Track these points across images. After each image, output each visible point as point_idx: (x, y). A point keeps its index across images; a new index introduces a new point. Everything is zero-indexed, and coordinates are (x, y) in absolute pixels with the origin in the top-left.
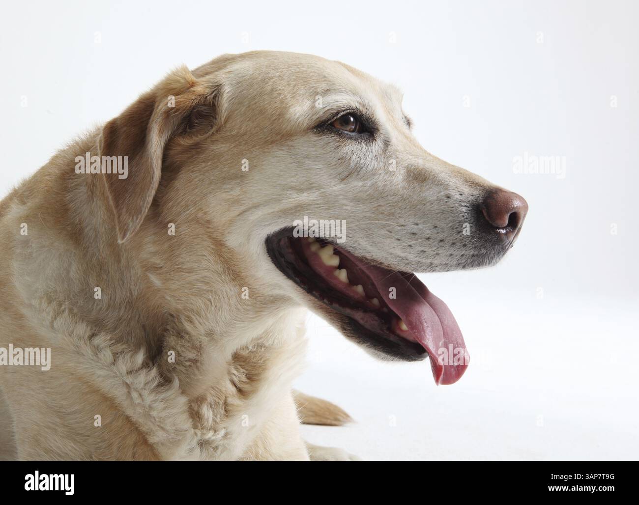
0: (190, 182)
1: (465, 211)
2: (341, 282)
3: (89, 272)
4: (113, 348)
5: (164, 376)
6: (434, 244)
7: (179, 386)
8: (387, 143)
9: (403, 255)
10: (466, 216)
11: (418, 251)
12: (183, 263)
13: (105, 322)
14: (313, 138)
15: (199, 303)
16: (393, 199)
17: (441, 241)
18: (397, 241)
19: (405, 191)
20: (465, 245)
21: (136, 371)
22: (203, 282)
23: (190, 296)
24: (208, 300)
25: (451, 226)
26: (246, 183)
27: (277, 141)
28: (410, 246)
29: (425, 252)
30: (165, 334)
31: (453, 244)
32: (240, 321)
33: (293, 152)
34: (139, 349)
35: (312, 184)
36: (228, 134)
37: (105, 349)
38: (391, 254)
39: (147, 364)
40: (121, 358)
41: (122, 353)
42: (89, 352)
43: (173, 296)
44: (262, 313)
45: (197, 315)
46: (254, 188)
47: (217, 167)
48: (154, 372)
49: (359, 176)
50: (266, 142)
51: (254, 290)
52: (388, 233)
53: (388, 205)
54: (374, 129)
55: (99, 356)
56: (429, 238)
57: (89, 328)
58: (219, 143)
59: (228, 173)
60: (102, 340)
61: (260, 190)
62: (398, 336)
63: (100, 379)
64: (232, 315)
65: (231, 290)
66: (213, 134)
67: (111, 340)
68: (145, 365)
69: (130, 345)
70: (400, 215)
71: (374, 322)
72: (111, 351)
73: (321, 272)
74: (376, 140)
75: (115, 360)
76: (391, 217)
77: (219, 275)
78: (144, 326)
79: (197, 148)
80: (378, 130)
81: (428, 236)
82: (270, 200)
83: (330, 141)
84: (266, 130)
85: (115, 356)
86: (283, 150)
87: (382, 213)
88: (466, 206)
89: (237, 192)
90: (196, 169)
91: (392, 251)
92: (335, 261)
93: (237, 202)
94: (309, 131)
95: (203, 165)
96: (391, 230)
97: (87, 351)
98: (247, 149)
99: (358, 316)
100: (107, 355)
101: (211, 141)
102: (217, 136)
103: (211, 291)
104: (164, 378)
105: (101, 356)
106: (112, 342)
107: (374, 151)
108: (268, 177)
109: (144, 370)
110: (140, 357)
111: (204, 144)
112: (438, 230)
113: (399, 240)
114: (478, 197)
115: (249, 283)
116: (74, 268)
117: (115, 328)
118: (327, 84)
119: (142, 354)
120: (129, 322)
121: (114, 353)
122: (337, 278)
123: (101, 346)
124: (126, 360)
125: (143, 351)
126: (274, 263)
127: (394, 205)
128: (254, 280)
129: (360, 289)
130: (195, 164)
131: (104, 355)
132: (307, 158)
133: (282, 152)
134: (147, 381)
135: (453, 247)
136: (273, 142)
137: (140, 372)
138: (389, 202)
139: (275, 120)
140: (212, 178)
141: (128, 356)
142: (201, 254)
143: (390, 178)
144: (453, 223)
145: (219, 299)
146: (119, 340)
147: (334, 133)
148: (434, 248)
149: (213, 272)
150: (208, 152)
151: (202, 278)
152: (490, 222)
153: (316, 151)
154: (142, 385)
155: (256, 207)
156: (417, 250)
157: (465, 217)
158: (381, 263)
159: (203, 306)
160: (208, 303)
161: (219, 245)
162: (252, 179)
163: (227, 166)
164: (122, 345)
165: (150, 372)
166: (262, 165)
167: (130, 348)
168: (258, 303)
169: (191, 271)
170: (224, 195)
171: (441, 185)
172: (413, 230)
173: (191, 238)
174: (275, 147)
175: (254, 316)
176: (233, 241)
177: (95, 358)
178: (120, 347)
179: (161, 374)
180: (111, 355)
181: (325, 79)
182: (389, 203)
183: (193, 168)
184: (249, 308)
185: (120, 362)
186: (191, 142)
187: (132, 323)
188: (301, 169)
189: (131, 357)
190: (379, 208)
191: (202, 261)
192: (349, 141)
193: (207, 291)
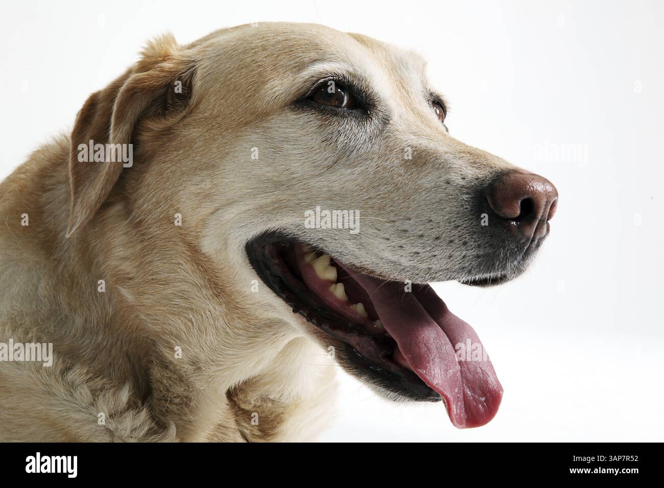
0: (162, 175)
1: (466, 199)
2: (337, 300)
3: (60, 288)
4: (91, 383)
5: (156, 420)
6: (429, 242)
7: (177, 435)
8: (387, 122)
9: (394, 259)
10: (466, 205)
11: (411, 253)
12: (157, 273)
13: (81, 351)
14: (292, 116)
15: (178, 324)
16: (386, 188)
17: (437, 238)
18: (385, 241)
19: (400, 178)
20: (465, 243)
21: (121, 412)
22: (181, 297)
23: (168, 316)
24: (189, 320)
25: (448, 219)
26: (217, 175)
27: (250, 122)
28: (401, 247)
29: (418, 253)
30: (150, 365)
31: (451, 242)
32: (229, 347)
33: (270, 135)
34: (124, 383)
35: (292, 173)
36: (201, 116)
37: (82, 386)
38: (382, 259)
39: (135, 403)
40: (101, 397)
41: (102, 389)
42: (62, 391)
43: (147, 314)
44: (258, 339)
45: (178, 339)
46: (226, 180)
47: (189, 155)
48: (144, 414)
49: (348, 162)
50: (239, 124)
51: (245, 310)
52: (377, 231)
53: (379, 197)
54: (369, 105)
55: (75, 395)
56: (422, 236)
57: (61, 361)
58: (191, 127)
59: (200, 162)
60: (77, 374)
61: (234, 182)
62: (400, 366)
63: (77, 424)
64: (219, 339)
65: (215, 308)
66: (185, 117)
67: (88, 373)
68: (132, 405)
69: (111, 379)
70: (392, 208)
71: (370, 348)
72: (89, 387)
73: (316, 287)
74: (371, 118)
75: (94, 400)
76: (382, 212)
77: (200, 288)
78: (127, 354)
79: (168, 133)
80: (374, 105)
81: (421, 233)
82: (245, 195)
83: (311, 119)
84: (240, 110)
85: (95, 393)
86: (257, 133)
87: (371, 207)
88: (467, 193)
89: (207, 185)
90: (167, 159)
91: (381, 254)
92: (331, 274)
93: (207, 196)
94: (286, 108)
95: (175, 153)
96: (379, 228)
97: (60, 389)
98: (219, 133)
99: (353, 340)
100: (84, 393)
101: (184, 125)
102: (189, 120)
103: (191, 309)
104: (158, 423)
105: (77, 395)
106: (88, 377)
107: (368, 131)
108: (240, 167)
109: (131, 412)
110: (125, 395)
111: (176, 128)
112: (432, 225)
113: (388, 239)
114: (483, 180)
115: (237, 301)
116: (43, 284)
117: (93, 359)
118: (317, 53)
119: (127, 391)
120: (110, 351)
121: (92, 391)
122: (332, 295)
123: (77, 382)
124: (107, 400)
125: (128, 387)
126: (260, 277)
127: (386, 196)
128: (243, 297)
129: (359, 308)
130: (166, 154)
131: (81, 393)
132: (285, 141)
133: (255, 136)
134: (135, 426)
135: (451, 246)
136: (246, 124)
137: (126, 414)
138: (379, 193)
139: (250, 96)
140: (184, 169)
141: (109, 394)
142: (176, 262)
143: (383, 163)
144: (451, 215)
145: (202, 318)
146: (98, 374)
147: (315, 109)
148: (429, 249)
149: (192, 284)
150: (179, 138)
151: (180, 292)
152: (496, 212)
153: (295, 132)
154: (128, 431)
155: (230, 203)
156: (410, 251)
157: (465, 207)
158: (372, 272)
159: (183, 328)
160: (189, 324)
161: (194, 252)
162: (224, 169)
163: (198, 155)
164: (102, 378)
165: (138, 415)
166: (235, 151)
167: (111, 383)
168: (253, 327)
169: (166, 283)
170: (193, 188)
171: (443, 168)
172: (403, 227)
173: (164, 241)
174: (250, 130)
175: (247, 342)
176: (208, 245)
177: (69, 398)
178: (99, 382)
179: (153, 418)
180: (89, 393)
181: (316, 47)
182: (380, 195)
183: (165, 158)
184: (241, 332)
185: (100, 401)
186: (161, 126)
187: (113, 352)
188: (278, 155)
189: (114, 394)
190: (368, 201)
191: (179, 270)
192: (335, 118)
193: (186, 309)
